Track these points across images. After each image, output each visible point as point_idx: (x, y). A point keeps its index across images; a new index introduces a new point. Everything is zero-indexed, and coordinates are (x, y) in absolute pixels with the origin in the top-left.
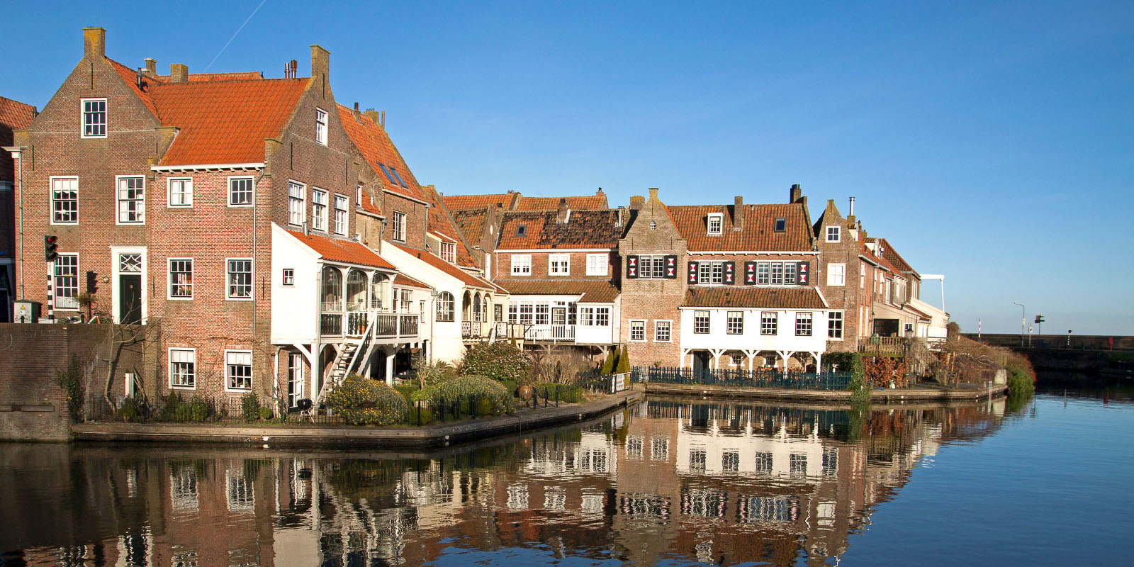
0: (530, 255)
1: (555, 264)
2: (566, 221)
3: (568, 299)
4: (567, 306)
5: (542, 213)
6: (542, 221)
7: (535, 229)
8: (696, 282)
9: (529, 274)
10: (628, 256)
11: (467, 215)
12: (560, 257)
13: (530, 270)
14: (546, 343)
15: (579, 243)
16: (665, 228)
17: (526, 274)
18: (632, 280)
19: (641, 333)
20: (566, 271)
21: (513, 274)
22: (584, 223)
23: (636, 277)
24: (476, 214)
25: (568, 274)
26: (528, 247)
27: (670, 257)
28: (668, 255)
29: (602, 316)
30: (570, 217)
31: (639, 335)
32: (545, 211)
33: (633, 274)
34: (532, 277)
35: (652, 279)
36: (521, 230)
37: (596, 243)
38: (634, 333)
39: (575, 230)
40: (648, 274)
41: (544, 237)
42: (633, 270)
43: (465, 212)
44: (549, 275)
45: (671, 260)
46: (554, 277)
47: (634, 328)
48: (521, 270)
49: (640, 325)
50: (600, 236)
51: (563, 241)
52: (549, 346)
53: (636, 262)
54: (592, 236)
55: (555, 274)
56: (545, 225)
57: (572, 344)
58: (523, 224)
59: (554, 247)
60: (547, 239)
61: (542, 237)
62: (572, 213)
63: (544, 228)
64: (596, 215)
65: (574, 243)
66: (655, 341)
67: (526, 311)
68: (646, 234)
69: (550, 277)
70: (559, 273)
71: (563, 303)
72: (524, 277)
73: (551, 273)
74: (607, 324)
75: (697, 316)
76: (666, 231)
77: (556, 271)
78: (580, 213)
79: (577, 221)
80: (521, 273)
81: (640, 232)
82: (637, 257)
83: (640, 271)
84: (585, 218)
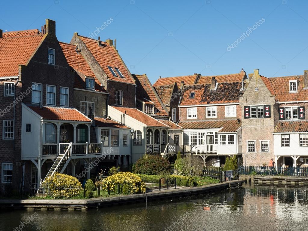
0: (196, 108)
1: (209, 112)
2: (215, 89)
3: (214, 131)
4: (214, 134)
5: (203, 85)
6: (203, 89)
7: (199, 94)
8: (284, 119)
9: (196, 118)
10: (244, 106)
11: (163, 89)
12: (212, 108)
13: (197, 116)
14: (203, 155)
15: (221, 100)
16: (263, 90)
17: (195, 118)
18: (247, 119)
19: (253, 148)
20: (215, 116)
21: (188, 118)
22: (225, 90)
23: (249, 117)
24: (168, 88)
25: (216, 117)
26: (195, 103)
27: (267, 106)
28: (265, 105)
29: (231, 139)
30: (218, 87)
31: (252, 149)
32: (205, 84)
33: (247, 116)
34: (198, 119)
35: (257, 118)
36: (192, 95)
37: (230, 100)
38: (249, 148)
39: (220, 93)
40: (255, 116)
41: (204, 98)
42: (247, 114)
43: (163, 87)
44: (207, 118)
45: (267, 107)
46: (209, 119)
47: (249, 145)
48: (192, 116)
49: (252, 143)
50: (232, 96)
51: (213, 100)
52: (204, 156)
53: (249, 109)
54: (228, 96)
55: (209, 117)
56: (204, 91)
57: (215, 155)
58: (193, 91)
59: (208, 103)
60: (205, 99)
61: (202, 98)
62: (219, 85)
63: (204, 93)
64: (231, 85)
65: (219, 101)
66: (261, 152)
67: (194, 138)
68: (253, 94)
69: (207, 119)
70: (212, 117)
71: (212, 133)
72: (194, 120)
73: (207, 117)
74: (233, 143)
75: (282, 138)
76: (264, 92)
77: (210, 116)
78: (223, 84)
79: (221, 89)
80: (192, 118)
81: (250, 93)
82: (249, 107)
83: (251, 114)
84: (225, 87)
